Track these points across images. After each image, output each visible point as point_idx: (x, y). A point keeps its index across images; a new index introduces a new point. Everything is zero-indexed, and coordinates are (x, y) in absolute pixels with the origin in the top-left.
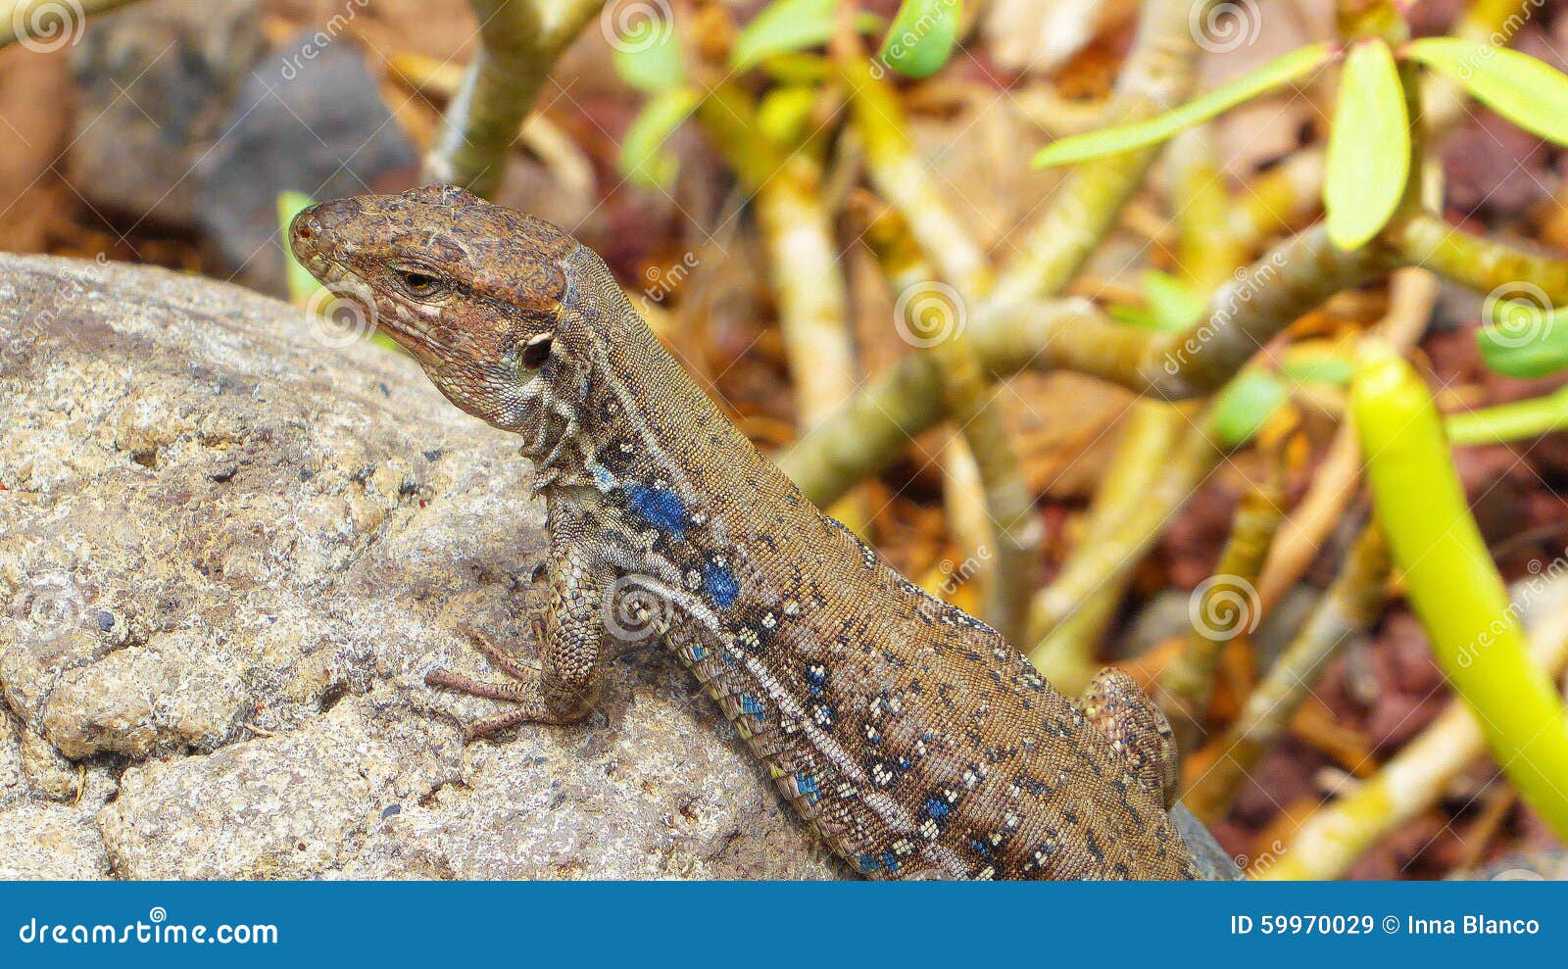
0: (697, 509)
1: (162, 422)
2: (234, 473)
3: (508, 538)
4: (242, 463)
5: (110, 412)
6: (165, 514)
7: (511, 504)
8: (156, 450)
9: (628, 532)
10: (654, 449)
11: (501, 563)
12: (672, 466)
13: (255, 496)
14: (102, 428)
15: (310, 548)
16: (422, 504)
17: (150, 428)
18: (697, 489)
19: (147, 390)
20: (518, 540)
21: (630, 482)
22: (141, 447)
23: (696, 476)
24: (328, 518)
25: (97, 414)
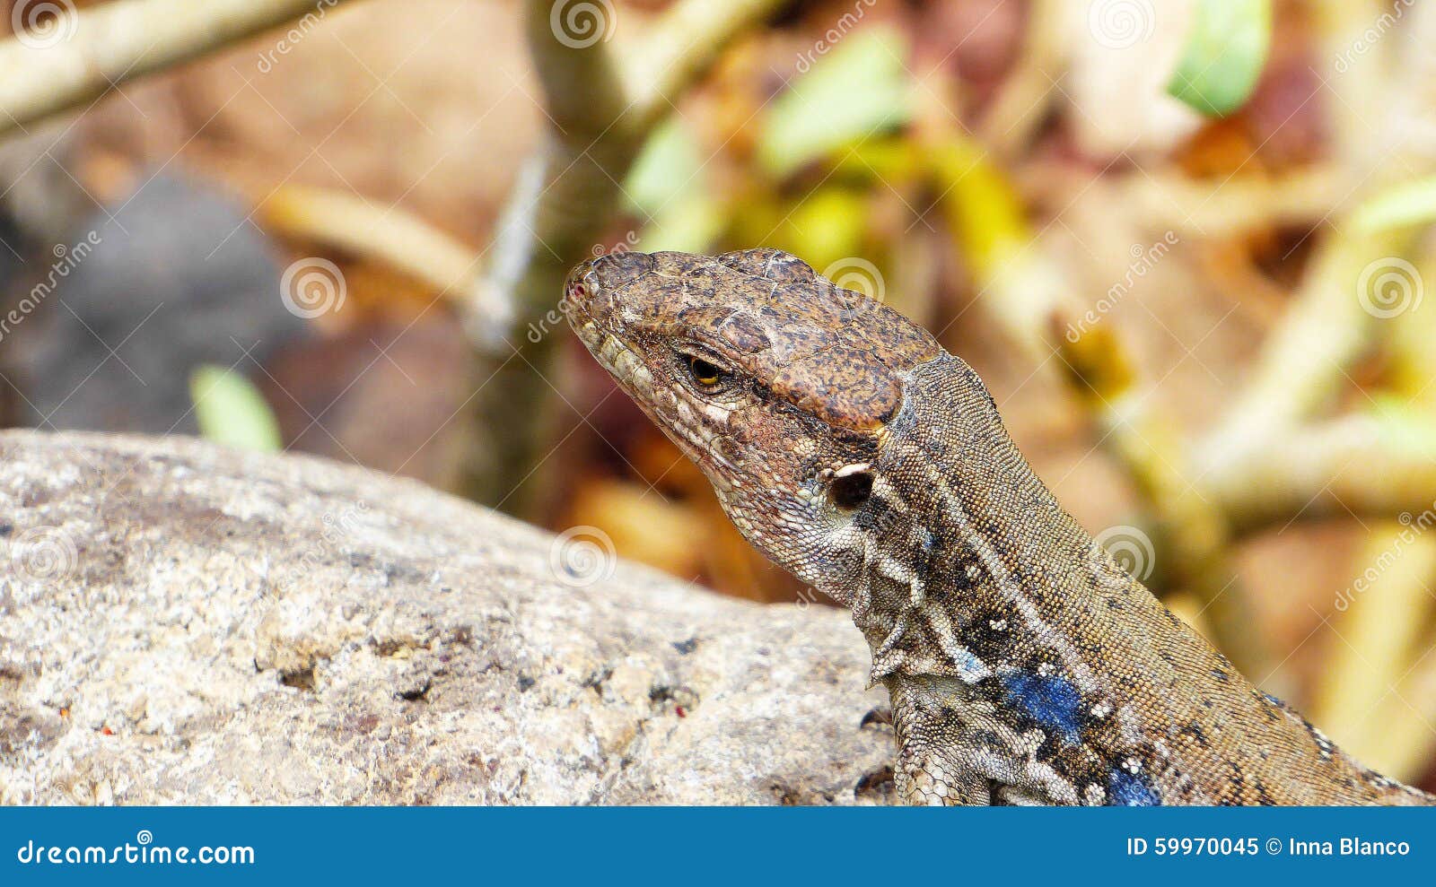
0: (1097, 698)
1: (319, 626)
2: (427, 688)
3: (814, 746)
4: (436, 674)
5: (242, 621)
6: (348, 747)
7: (809, 701)
8: (313, 665)
9: (1004, 732)
10: (1036, 623)
11: (810, 779)
12: (1060, 644)
13: (462, 716)
14: (233, 641)
15: (545, 778)
16: (680, 712)
17: (303, 636)
18: (1096, 672)
19: (293, 587)
20: (827, 747)
21: (1005, 668)
22: (292, 663)
23: (1093, 653)
24: (564, 737)
25: (226, 625)
